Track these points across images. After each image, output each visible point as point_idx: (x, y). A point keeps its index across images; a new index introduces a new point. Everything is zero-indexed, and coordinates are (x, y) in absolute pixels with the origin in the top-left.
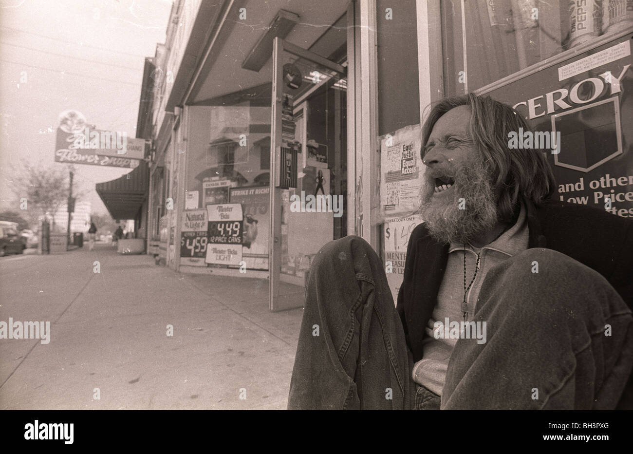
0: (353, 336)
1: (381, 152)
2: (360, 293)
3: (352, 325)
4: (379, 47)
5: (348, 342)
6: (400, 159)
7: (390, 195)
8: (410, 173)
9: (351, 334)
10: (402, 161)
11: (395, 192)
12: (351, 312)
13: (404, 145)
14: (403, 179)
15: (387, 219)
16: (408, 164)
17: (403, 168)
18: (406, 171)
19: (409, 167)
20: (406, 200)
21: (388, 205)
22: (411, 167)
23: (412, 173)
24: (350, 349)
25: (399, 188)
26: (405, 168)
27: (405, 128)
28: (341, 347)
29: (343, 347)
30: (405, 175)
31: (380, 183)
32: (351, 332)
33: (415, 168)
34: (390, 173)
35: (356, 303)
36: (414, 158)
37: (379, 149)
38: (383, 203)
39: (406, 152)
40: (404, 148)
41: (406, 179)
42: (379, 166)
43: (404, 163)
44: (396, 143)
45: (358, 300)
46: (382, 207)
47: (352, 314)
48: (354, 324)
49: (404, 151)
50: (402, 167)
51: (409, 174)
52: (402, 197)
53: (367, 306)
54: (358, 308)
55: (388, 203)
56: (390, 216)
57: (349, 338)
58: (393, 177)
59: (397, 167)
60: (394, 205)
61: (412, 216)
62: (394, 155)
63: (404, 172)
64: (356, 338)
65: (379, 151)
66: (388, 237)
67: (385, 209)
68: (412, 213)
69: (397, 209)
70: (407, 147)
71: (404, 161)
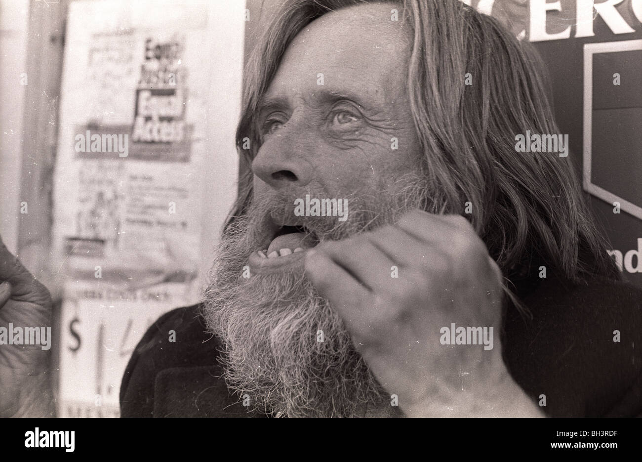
1: (63, 44)
7: (90, 206)
8: (164, 139)
10: (138, 92)
11: (109, 195)
14: (138, 158)
15: (73, 287)
16: (159, 106)
17: (140, 120)
18: (151, 131)
19: (162, 119)
20: (143, 230)
21: (82, 239)
22: (169, 119)
23: (169, 142)
25: (122, 184)
26: (148, 119)
30: (146, 142)
33: (181, 125)
34: (92, 126)
36: (179, 92)
38: (64, 229)
39: (154, 65)
40: (147, 50)
41: (149, 158)
42: (56, 92)
43: (143, 103)
46: (59, 243)
49: (148, 59)
50: (136, 113)
51: (161, 141)
52: (132, 217)
55: (79, 230)
56: (88, 276)
60: (102, 242)
62: (111, 67)
63: (143, 131)
65: (58, 41)
66: (75, 350)
67: (69, 251)
68: (163, 277)
69: (113, 258)
70: (158, 47)
71: (144, 95)
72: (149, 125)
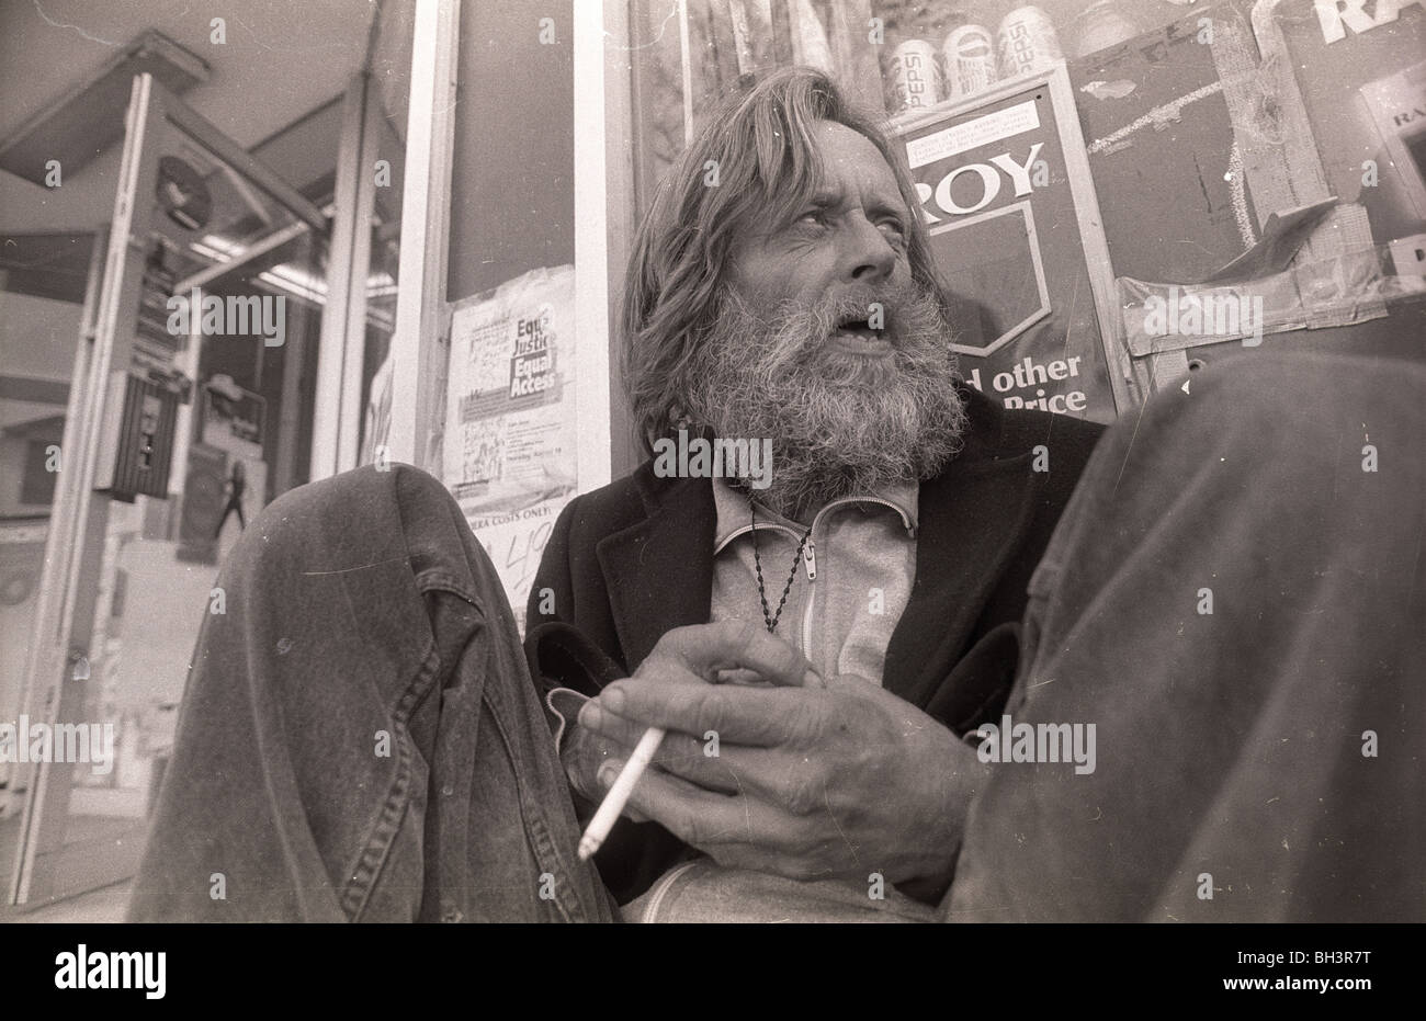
0: (406, 809)
1: (449, 343)
2: (431, 640)
3: (403, 765)
4: (461, 91)
5: (384, 837)
6: (509, 356)
7: (475, 456)
8: (538, 389)
9: (399, 802)
10: (513, 361)
11: (491, 444)
12: (396, 718)
13: (523, 321)
14: (516, 409)
16: (532, 367)
17: (516, 381)
18: (526, 387)
19: (534, 376)
20: (523, 463)
21: (468, 484)
22: (541, 374)
23: (542, 391)
24: (390, 867)
25: (502, 433)
26: (524, 378)
27: (528, 274)
28: (355, 862)
29: (362, 865)
30: (522, 396)
31: (443, 424)
32: (396, 791)
33: (552, 374)
34: (476, 396)
35: (417, 678)
36: (549, 353)
37: (446, 337)
38: (453, 479)
39: (526, 338)
40: (520, 328)
41: (525, 408)
42: (443, 382)
43: (518, 367)
44: (500, 317)
45: (424, 668)
47: (401, 726)
48: (407, 761)
49: (521, 335)
50: (513, 376)
51: (535, 393)
52: (511, 455)
53: (454, 696)
54: (422, 700)
55: (465, 478)
56: (480, 509)
57: (388, 820)
58: (482, 406)
59: (497, 378)
60: (487, 482)
61: (541, 505)
62: (490, 349)
63: (518, 389)
65: (444, 342)
68: (541, 496)
69: (495, 492)
70: (530, 324)
71: (518, 362)
72: (525, 382)
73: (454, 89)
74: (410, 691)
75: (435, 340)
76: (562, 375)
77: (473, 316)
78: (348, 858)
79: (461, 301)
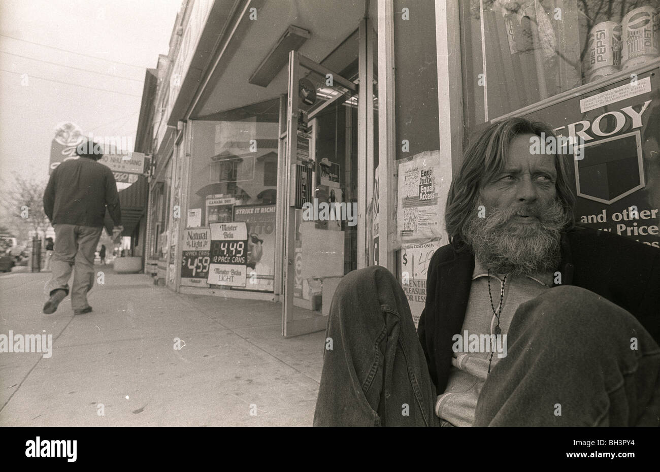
0: (378, 368)
1: (398, 176)
2: (384, 325)
3: (377, 358)
4: (396, 70)
5: (372, 375)
6: (419, 184)
7: (408, 221)
8: (429, 198)
9: (376, 367)
10: (420, 186)
11: (413, 217)
12: (376, 344)
13: (423, 171)
14: (421, 205)
15: (404, 245)
16: (426, 189)
17: (421, 194)
18: (424, 197)
19: (427, 193)
20: (424, 226)
21: (406, 231)
22: (430, 193)
23: (430, 199)
24: (374, 382)
25: (417, 214)
26: (424, 193)
27: (423, 153)
28: (365, 380)
29: (367, 380)
30: (423, 200)
31: (397, 208)
32: (375, 365)
33: (434, 194)
34: (407, 198)
35: (381, 335)
36: (432, 185)
37: (396, 173)
38: (400, 229)
39: (424, 178)
40: (422, 173)
41: (424, 205)
42: (396, 190)
43: (422, 189)
44: (414, 168)
45: (383, 333)
46: (399, 233)
47: (377, 347)
48: (378, 357)
49: (422, 176)
50: (420, 192)
51: (428, 200)
52: (420, 223)
53: (392, 338)
54: (382, 340)
55: (405, 229)
56: (408, 242)
57: (373, 371)
58: (410, 202)
59: (414, 193)
60: (412, 231)
61: (430, 243)
62: (411, 180)
63: (422, 197)
64: (380, 372)
65: (396, 176)
66: (405, 264)
67: (402, 235)
68: (430, 240)
69: (415, 236)
70: (425, 172)
71: (422, 187)
72: (424, 195)
73: (394, 70)
74: (379, 338)
75: (393, 175)
76: (437, 194)
77: (406, 166)
78: (364, 378)
79: (401, 160)
